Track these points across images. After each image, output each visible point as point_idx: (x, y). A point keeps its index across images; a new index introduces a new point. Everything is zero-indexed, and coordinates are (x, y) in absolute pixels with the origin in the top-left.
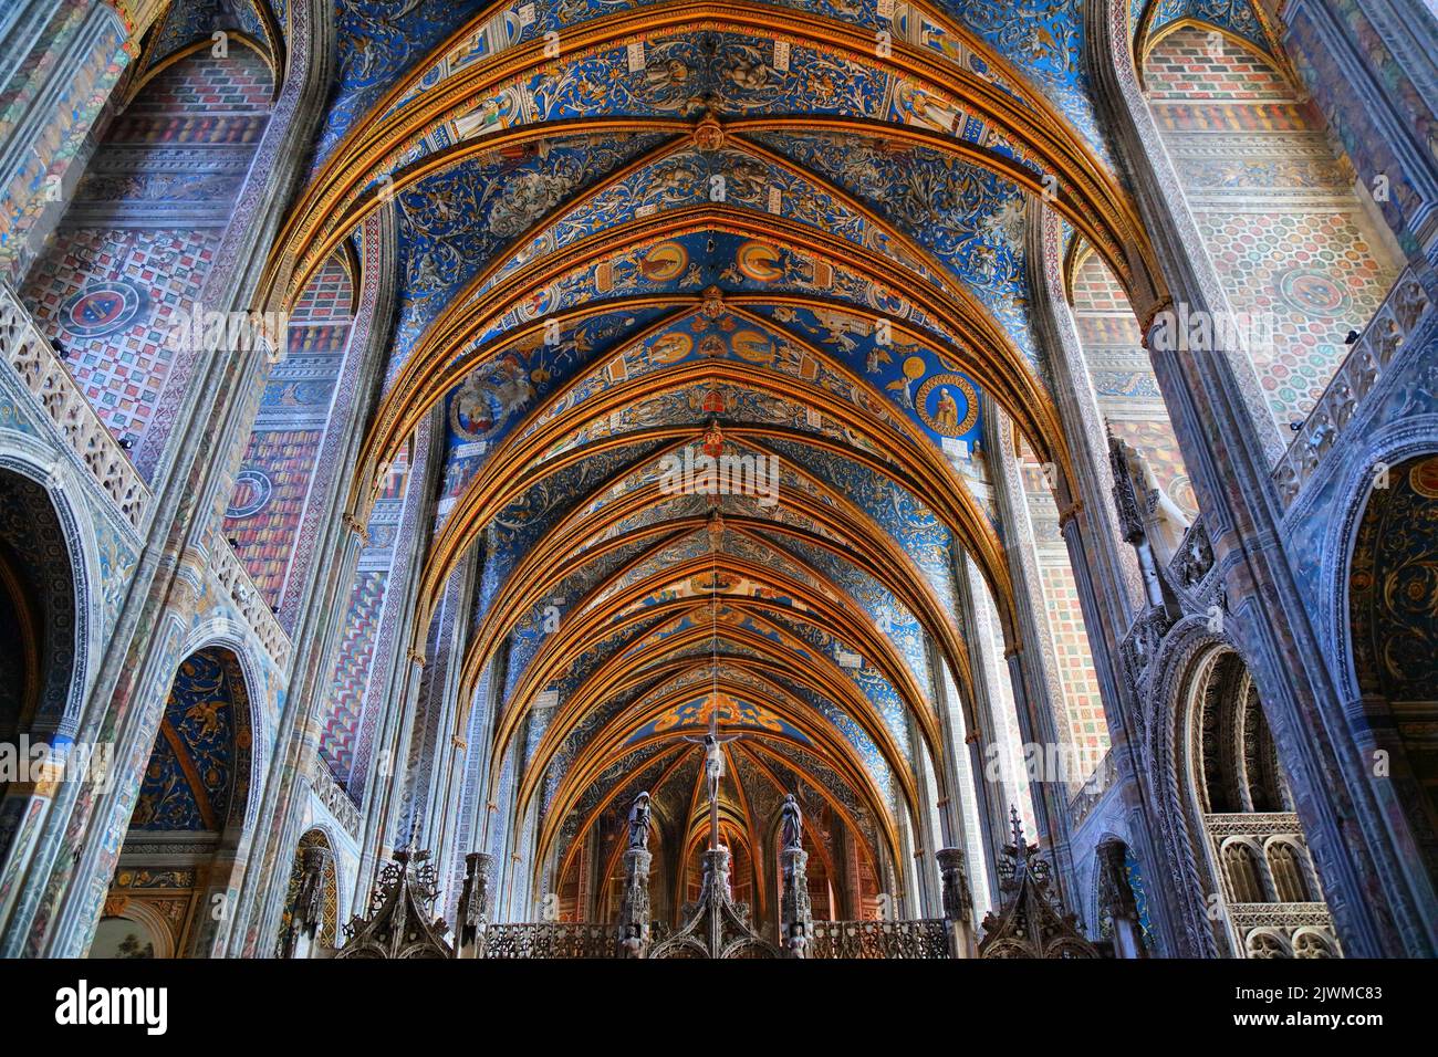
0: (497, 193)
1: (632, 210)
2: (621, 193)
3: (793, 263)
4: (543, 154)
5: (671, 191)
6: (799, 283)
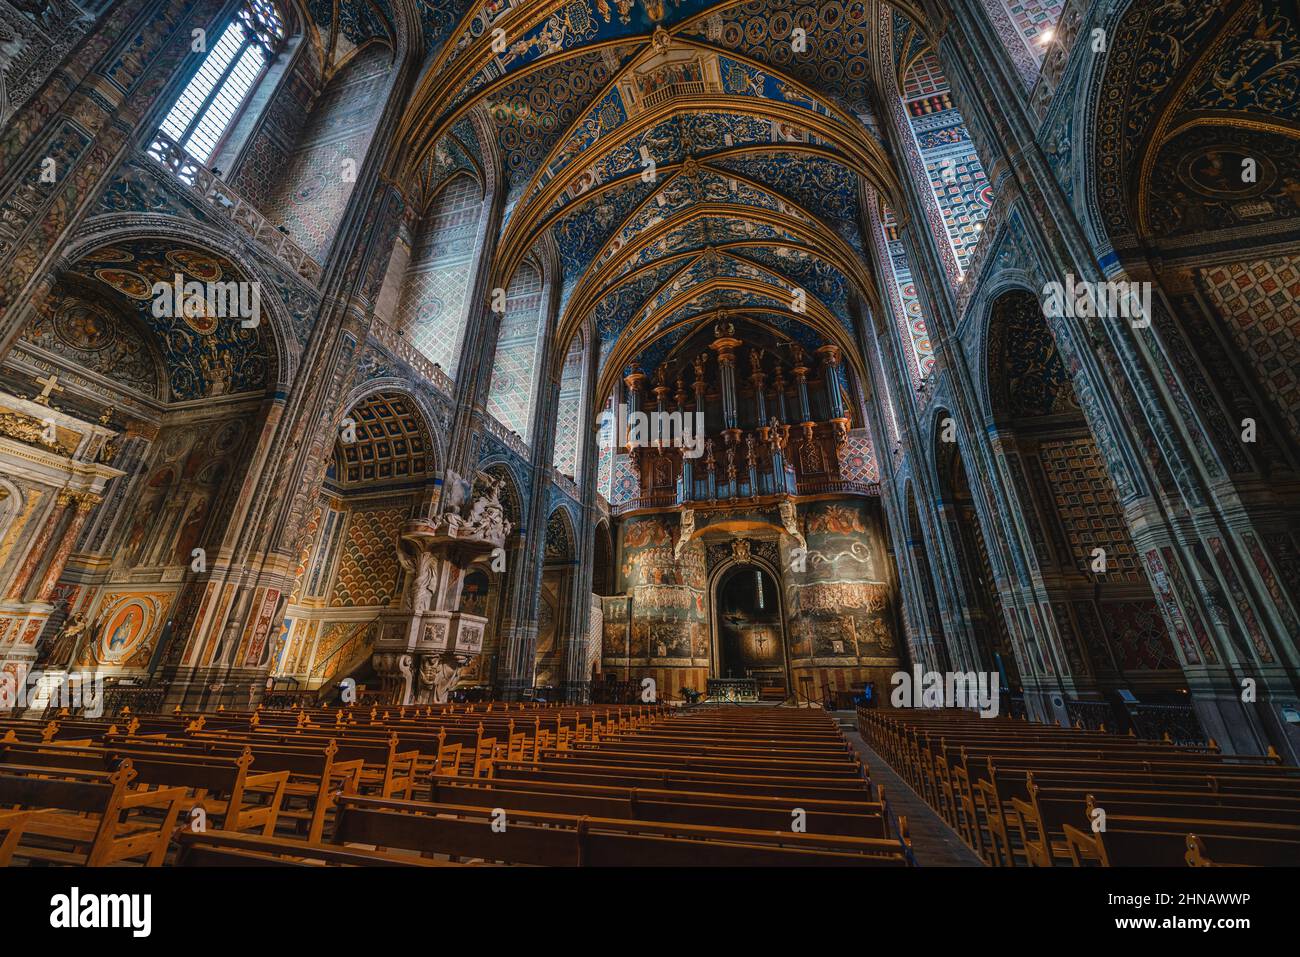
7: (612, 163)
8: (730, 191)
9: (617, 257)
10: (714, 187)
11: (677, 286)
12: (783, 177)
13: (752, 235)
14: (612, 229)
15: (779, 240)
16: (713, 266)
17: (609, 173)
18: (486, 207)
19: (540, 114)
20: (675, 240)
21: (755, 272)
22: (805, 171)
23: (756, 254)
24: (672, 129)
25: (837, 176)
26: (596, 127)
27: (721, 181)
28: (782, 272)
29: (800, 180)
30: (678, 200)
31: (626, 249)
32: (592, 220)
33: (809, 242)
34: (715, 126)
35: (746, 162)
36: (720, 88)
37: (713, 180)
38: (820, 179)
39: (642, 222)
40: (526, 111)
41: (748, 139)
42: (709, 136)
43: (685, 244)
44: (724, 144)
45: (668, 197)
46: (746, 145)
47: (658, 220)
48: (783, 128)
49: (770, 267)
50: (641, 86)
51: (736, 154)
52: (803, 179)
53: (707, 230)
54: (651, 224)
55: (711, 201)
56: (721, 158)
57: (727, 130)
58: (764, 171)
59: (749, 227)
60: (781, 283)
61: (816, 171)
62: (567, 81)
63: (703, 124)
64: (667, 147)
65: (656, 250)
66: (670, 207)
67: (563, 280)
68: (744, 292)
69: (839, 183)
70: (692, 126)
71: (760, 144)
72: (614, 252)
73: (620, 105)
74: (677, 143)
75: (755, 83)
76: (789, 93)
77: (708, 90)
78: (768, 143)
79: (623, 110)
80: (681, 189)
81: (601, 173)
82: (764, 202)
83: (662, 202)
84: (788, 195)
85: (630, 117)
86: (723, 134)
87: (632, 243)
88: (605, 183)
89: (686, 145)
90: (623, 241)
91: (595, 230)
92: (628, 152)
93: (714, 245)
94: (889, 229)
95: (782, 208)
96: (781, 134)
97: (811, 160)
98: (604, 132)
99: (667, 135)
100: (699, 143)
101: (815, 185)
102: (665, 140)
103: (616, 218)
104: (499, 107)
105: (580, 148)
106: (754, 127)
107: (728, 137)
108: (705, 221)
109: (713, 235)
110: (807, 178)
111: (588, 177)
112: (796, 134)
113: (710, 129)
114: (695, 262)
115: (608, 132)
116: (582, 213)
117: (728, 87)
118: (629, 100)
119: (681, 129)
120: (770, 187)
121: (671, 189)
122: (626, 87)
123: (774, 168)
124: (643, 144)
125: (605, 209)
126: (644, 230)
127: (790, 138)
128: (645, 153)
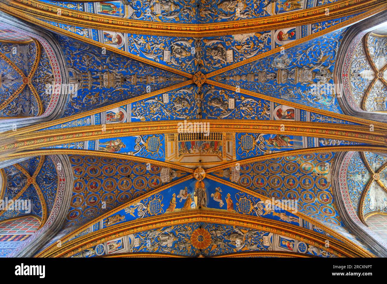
7: (257, 111)
8: (171, 49)
9: (285, 26)
10: (184, 54)
12: (125, 63)
17: (262, 106)
19: (296, 162)
22: (108, 65)
24: (207, 111)
25: (81, 59)
26: (258, 143)
27: (177, 60)
29: (110, 60)
30: (216, 48)
34: (175, 109)
35: (155, 75)
36: (167, 137)
37: (183, 61)
38: (94, 58)
39: (251, 44)
41: (150, 101)
42: (181, 100)
44: (170, 95)
45: (224, 56)
47: (238, 37)
50: (220, 149)
52: (108, 60)
55: (189, 39)
57: (165, 106)
58: (140, 68)
61: (98, 64)
62: (268, 171)
63: (184, 110)
64: (214, 99)
66: (223, 44)
69: (79, 54)
70: (192, 108)
72: (285, 31)
73: (238, 146)
74: (206, 98)
75: (141, 145)
76: (117, 144)
77: (176, 135)
79: (237, 142)
80: (211, 58)
81: (268, 110)
82: (142, 41)
83: (230, 53)
85: (234, 134)
86: (170, 103)
89: (200, 94)
90: (274, 36)
91: (295, 54)
92: (243, 111)
95: (124, 39)
96: (123, 111)
97: (103, 72)
98: (254, 136)
99: (212, 108)
100: (189, 95)
102: (214, 104)
104: (321, 172)
105: (276, 138)
107: (166, 99)
110: (105, 60)
111: (279, 113)
113: (179, 106)
115: (252, 134)
116: (301, 68)
117: (162, 138)
118: (230, 145)
119: (201, 108)
121: (219, 61)
122: (230, 154)
123: (132, 70)
124: (230, 110)
126: (252, 35)
128: (231, 103)
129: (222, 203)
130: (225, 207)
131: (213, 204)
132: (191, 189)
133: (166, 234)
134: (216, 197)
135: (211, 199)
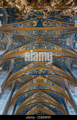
0: (60, 37)
1: (47, 32)
2: (48, 34)
3: (31, 25)
4: (55, 39)
5: (44, 33)
6: (30, 22)
7: (30, 88)
11: (34, 108)
12: (53, 95)
13: (47, 102)
14: (27, 98)
15: (52, 104)
16: (40, 106)
18: (10, 92)
20: (35, 101)
21: (47, 108)
23: (47, 105)
24: (39, 86)
27: (44, 94)
28: (51, 109)
29: (55, 96)
31: (28, 101)
32: (24, 96)
33: (56, 106)
40: (21, 80)
42: (43, 88)
43: (37, 102)
45: (36, 94)
46: (48, 90)
47: (34, 97)
48: (54, 89)
49: (49, 108)
50: (36, 80)
51: (47, 91)
53: (40, 100)
54: (32, 98)
55: (42, 96)
56: (45, 91)
57: (46, 87)
58: (50, 93)
59: (47, 101)
60: (51, 111)
61: (57, 95)
65: (32, 102)
66: (36, 96)
67: (16, 105)
68: (44, 111)
70: (41, 86)
71: (51, 90)
75: (51, 83)
77: (44, 82)
78: (52, 90)
80: (38, 93)
82: (50, 98)
84: (54, 98)
85: (34, 83)
87: (29, 100)
88: (28, 91)
89: (40, 88)
90: (28, 100)
92: (32, 87)
93: (41, 103)
94: (69, 106)
98: (30, 84)
101: (57, 97)
102: (37, 87)
103: (28, 96)
105: (26, 86)
106: (50, 88)
107: (46, 88)
108: (40, 99)
109: (41, 101)
111: (26, 90)
112: (56, 90)
113: (44, 87)
114: (37, 105)
117: (47, 83)
118: (34, 81)
120: (51, 96)
125: (26, 94)
127: (55, 91)
128: (34, 88)
129: (36, 71)
130: (35, 70)
131: (37, 70)
132: (42, 73)
133: (47, 66)
134: (37, 72)
135: (38, 71)
